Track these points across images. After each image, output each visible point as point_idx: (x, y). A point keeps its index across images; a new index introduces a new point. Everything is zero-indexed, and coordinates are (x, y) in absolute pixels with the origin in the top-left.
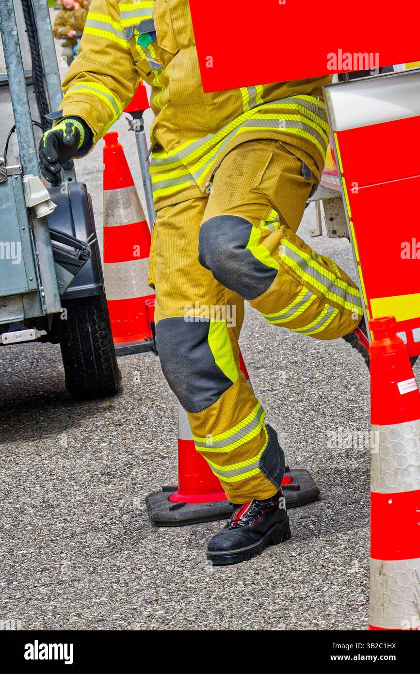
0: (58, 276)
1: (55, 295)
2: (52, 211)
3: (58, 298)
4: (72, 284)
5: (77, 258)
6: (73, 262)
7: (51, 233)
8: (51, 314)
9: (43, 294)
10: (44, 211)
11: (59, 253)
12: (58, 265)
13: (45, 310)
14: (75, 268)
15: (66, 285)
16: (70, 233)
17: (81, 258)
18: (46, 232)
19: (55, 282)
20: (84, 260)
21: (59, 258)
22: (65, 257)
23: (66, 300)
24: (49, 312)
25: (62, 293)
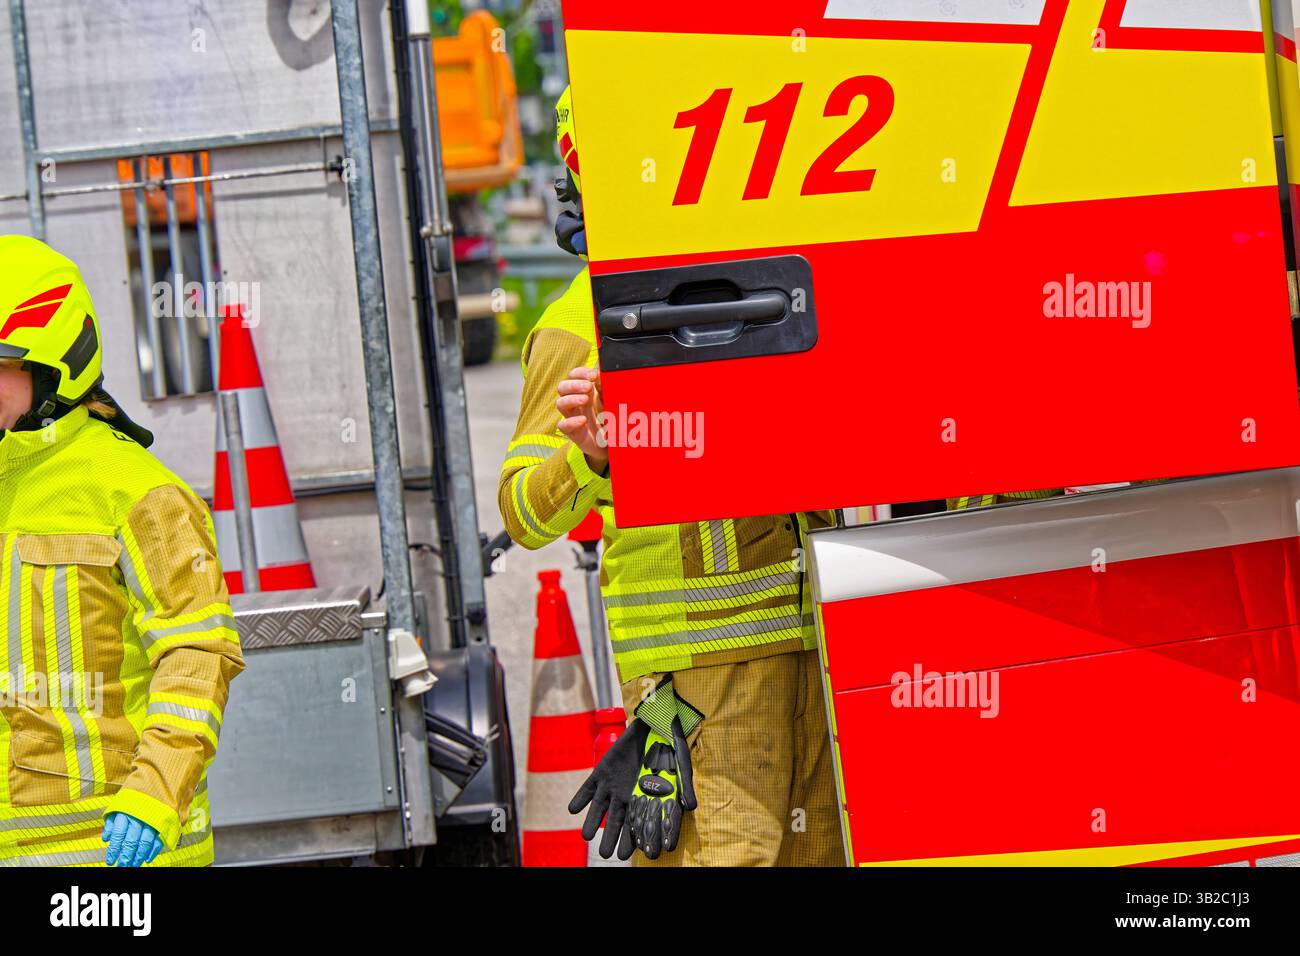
0: (435, 789)
1: (427, 817)
2: (429, 688)
3: (431, 821)
4: (456, 801)
5: (465, 762)
6: (461, 769)
7: (427, 721)
8: (420, 847)
9: (408, 814)
10: (417, 687)
11: (439, 754)
12: (436, 771)
13: (410, 840)
14: (461, 778)
15: (445, 805)
16: (462, 723)
17: (472, 762)
18: (418, 718)
19: (428, 797)
20: (476, 765)
21: (437, 761)
22: (447, 759)
23: (445, 826)
24: (415, 842)
25: (439, 815)
